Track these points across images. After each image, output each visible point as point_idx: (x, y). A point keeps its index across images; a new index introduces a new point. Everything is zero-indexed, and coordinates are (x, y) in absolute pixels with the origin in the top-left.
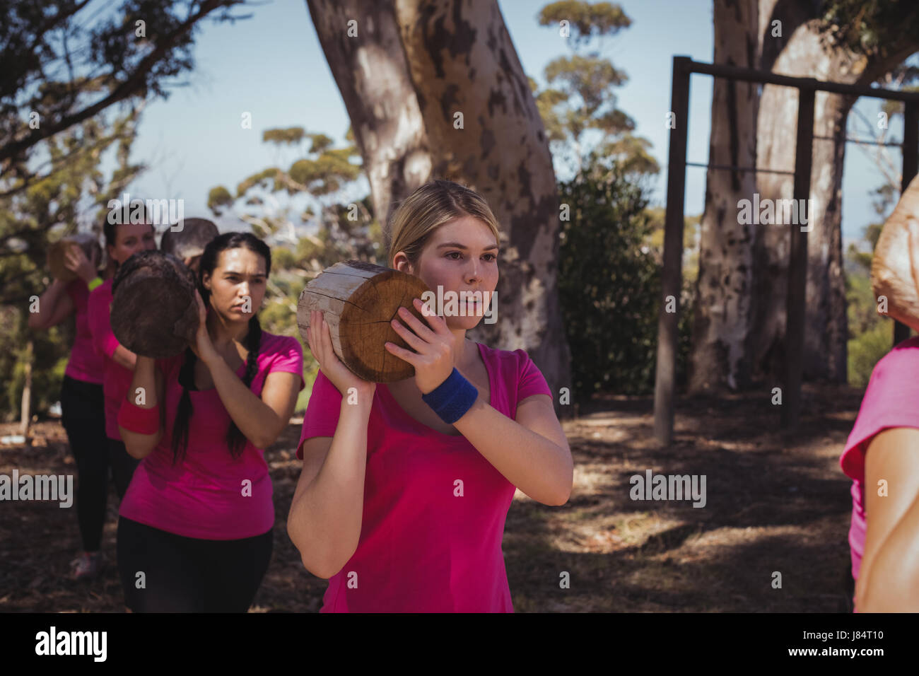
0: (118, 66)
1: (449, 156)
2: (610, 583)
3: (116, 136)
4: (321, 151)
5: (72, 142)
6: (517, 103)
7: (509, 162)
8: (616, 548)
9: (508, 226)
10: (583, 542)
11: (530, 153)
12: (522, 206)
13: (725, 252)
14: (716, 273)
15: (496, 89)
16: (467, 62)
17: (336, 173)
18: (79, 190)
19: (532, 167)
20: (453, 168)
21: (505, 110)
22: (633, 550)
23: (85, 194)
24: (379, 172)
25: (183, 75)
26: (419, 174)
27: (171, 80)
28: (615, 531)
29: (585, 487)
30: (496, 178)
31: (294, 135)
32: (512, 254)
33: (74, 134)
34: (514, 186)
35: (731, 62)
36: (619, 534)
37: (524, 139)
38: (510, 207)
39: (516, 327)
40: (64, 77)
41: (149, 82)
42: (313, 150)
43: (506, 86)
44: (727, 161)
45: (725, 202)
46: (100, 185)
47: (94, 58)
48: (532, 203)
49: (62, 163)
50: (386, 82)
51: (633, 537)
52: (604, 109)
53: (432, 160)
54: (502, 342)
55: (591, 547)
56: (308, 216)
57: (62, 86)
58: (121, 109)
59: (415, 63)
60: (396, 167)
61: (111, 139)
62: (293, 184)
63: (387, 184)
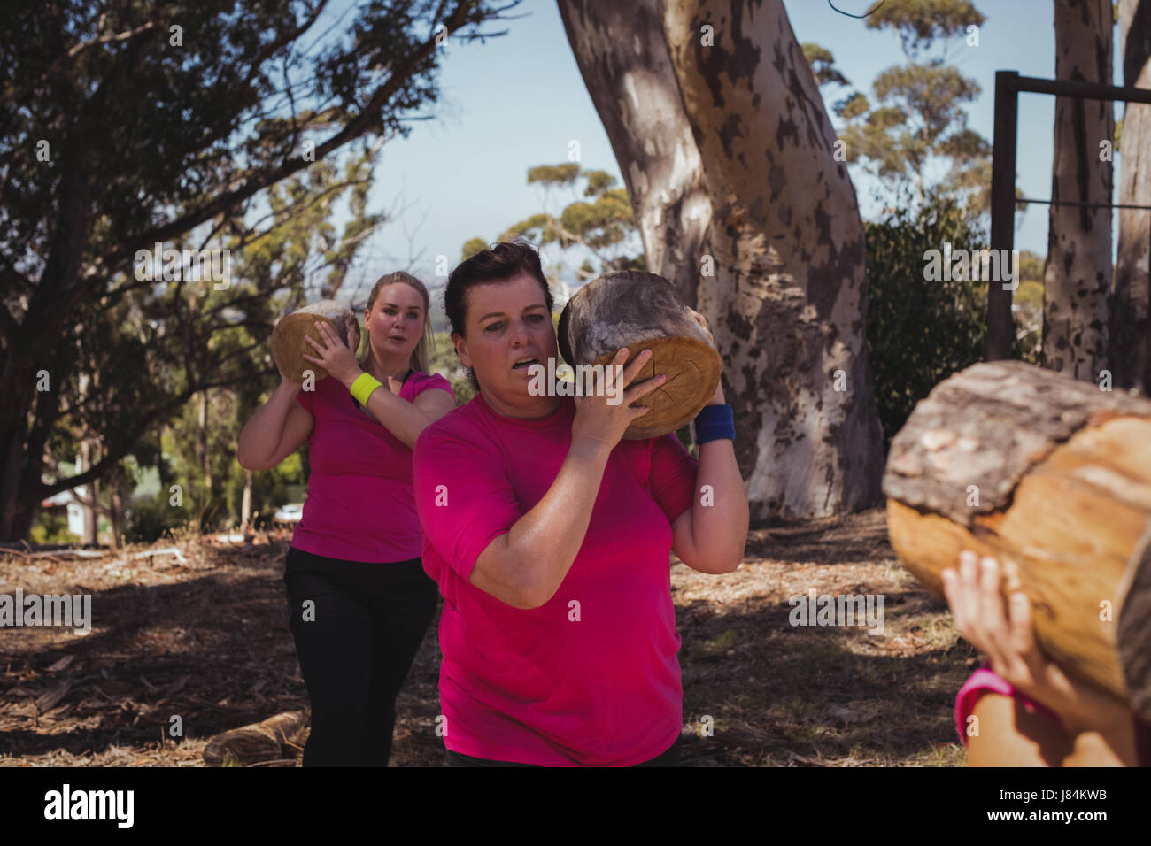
0: (349, 98)
1: (733, 199)
2: (904, 688)
3: (350, 182)
4: (601, 192)
5: (297, 189)
6: (811, 132)
7: (804, 204)
8: (919, 651)
9: (805, 280)
10: (881, 645)
11: (828, 193)
12: (820, 256)
13: (1074, 306)
14: (1063, 332)
15: (786, 117)
16: (750, 87)
17: (619, 219)
18: (306, 248)
19: (832, 208)
20: (737, 213)
21: (797, 143)
22: (938, 653)
23: (312, 252)
24: (652, 219)
25: (426, 107)
26: (698, 220)
27: (412, 113)
28: (920, 633)
29: (891, 585)
30: (788, 224)
31: (566, 174)
32: (810, 312)
33: (298, 181)
34: (811, 231)
35: (1077, 76)
36: (924, 637)
37: (821, 175)
38: (806, 257)
39: (816, 399)
40: (285, 113)
41: (385, 117)
42: (590, 191)
43: (797, 114)
44: (1073, 195)
45: (1073, 245)
46: (330, 242)
47: (320, 90)
48: (832, 250)
49: (286, 216)
50: (658, 111)
51: (940, 640)
52: (952, 129)
53: (712, 203)
54: (799, 418)
55: (890, 650)
56: (585, 274)
57: (283, 123)
58: (352, 150)
59: (689, 90)
60: (671, 212)
61: (342, 186)
62: (566, 234)
63: (661, 234)
